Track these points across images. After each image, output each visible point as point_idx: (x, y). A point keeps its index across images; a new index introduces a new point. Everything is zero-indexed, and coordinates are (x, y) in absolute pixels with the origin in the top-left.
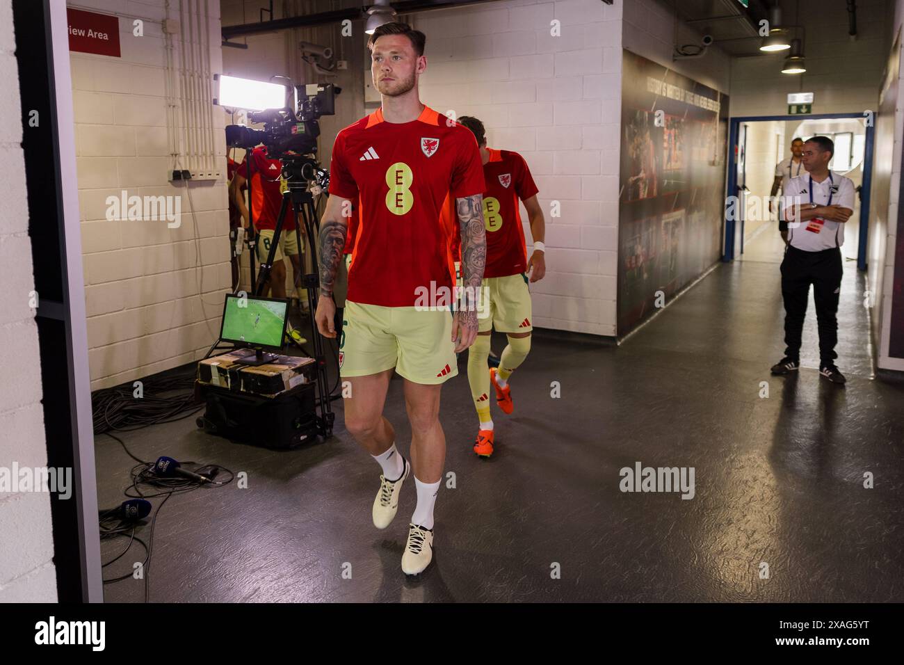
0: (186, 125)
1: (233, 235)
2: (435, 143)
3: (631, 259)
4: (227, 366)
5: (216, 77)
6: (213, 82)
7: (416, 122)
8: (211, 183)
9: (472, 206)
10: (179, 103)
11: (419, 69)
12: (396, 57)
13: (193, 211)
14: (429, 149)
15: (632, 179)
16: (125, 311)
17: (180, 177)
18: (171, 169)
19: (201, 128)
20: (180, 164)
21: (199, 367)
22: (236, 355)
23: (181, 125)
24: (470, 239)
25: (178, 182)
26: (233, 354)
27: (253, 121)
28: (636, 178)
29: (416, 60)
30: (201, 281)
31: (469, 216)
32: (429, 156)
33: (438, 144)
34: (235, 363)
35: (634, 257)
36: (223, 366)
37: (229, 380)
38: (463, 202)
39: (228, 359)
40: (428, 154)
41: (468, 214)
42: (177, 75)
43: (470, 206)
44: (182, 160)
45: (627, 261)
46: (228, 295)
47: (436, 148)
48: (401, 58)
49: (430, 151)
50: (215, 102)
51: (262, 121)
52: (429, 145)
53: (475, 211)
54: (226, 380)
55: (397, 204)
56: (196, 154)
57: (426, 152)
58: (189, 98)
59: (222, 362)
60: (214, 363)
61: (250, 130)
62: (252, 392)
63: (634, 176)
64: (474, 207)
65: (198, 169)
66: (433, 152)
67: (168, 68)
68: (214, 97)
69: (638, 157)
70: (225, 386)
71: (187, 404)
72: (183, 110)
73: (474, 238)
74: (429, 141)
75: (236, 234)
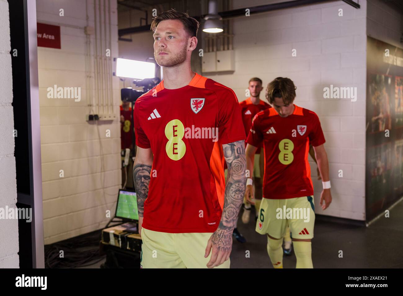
0: (97, 88)
1: (123, 153)
2: (202, 101)
3: (374, 170)
4: (119, 233)
5: (115, 60)
6: (113, 62)
7: (188, 86)
8: (110, 122)
9: (234, 150)
10: (93, 75)
11: (190, 47)
12: (170, 37)
13: (100, 139)
14: (197, 107)
15: (374, 119)
16: (59, 198)
17: (93, 118)
18: (88, 114)
19: (105, 89)
20: (93, 111)
21: (102, 233)
22: (124, 227)
23: (94, 88)
24: (231, 176)
25: (91, 122)
26: (123, 226)
27: (137, 85)
28: (376, 118)
29: (187, 40)
30: (104, 181)
31: (232, 158)
32: (196, 112)
33: (203, 103)
34: (124, 231)
35: (376, 169)
36: (117, 233)
37: (120, 242)
38: (227, 147)
39: (120, 229)
40: (196, 111)
41: (231, 156)
42: (93, 59)
43: (233, 150)
44: (94, 108)
45: (372, 171)
46: (120, 190)
47: (202, 106)
48: (174, 37)
49: (197, 108)
50: (114, 74)
51: (142, 85)
52: (197, 104)
53: (237, 154)
54: (119, 241)
55: (174, 152)
56: (102, 105)
57: (194, 110)
58: (99, 71)
59: (116, 231)
60: (111, 231)
61: (135, 91)
62: (134, 250)
63: (375, 116)
64: (236, 151)
65: (104, 114)
66: (200, 109)
67: (87, 55)
68: (113, 71)
69: (378, 105)
70: (117, 245)
71: (95, 255)
72: (95, 79)
73: (234, 175)
74: (196, 101)
75: (125, 152)
